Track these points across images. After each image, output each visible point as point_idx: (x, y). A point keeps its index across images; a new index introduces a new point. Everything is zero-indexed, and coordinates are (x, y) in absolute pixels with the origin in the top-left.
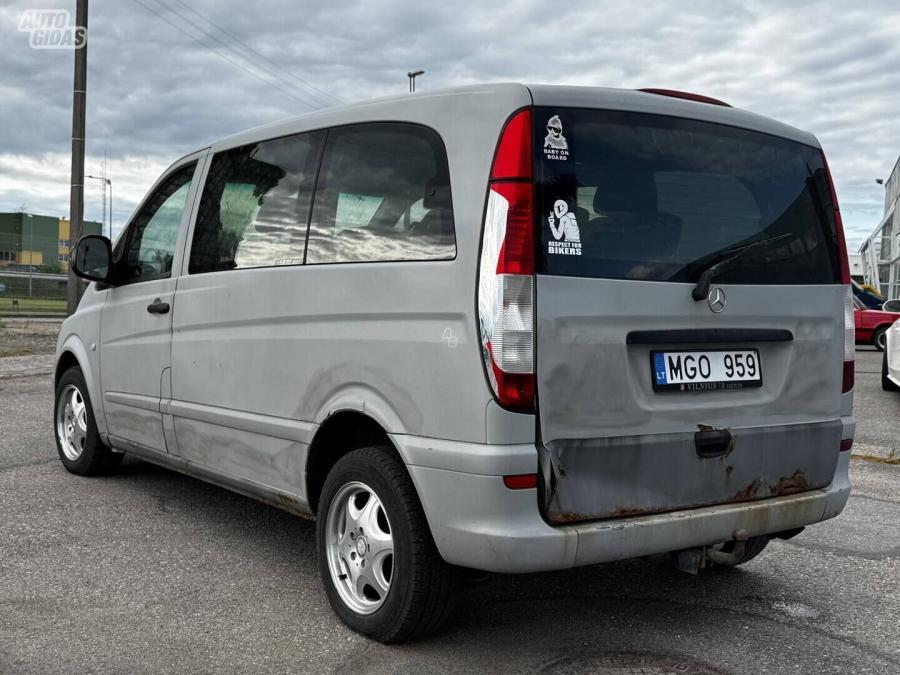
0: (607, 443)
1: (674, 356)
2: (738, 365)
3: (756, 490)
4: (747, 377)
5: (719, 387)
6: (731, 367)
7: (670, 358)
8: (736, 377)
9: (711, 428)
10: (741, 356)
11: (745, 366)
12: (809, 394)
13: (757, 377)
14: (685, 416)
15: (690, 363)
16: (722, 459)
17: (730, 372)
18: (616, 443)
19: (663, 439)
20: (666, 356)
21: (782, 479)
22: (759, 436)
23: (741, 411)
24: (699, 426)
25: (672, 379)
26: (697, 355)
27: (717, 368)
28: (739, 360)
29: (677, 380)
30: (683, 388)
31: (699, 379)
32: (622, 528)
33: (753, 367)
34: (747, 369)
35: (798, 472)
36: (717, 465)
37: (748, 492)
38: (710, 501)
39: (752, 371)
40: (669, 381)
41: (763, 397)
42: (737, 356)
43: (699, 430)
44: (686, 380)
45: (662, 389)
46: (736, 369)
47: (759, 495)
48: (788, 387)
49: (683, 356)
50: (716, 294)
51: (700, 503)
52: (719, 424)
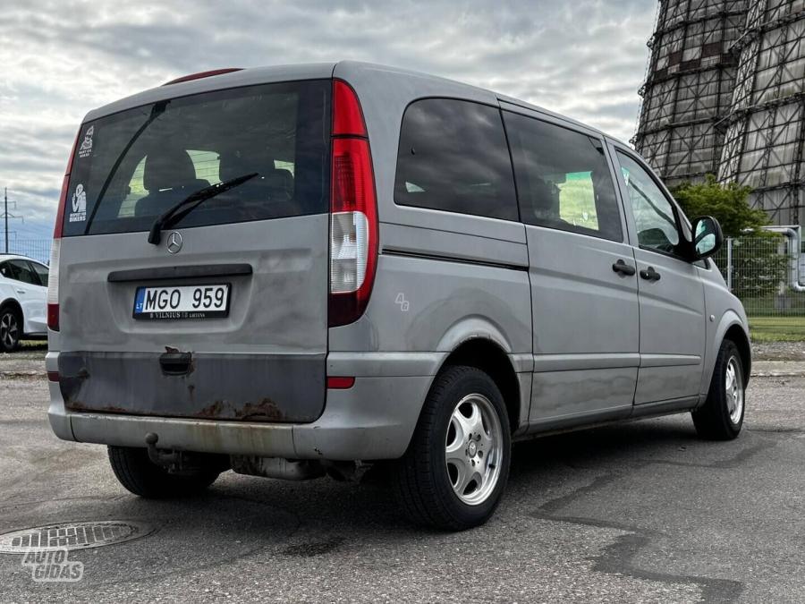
0: (103, 356)
1: (152, 291)
2: (206, 297)
3: (220, 410)
4: (212, 308)
5: (185, 317)
6: (199, 300)
7: (149, 292)
8: (201, 308)
9: (177, 350)
10: (211, 290)
11: (214, 299)
12: (280, 326)
13: (223, 308)
14: (155, 339)
15: (164, 297)
16: (183, 378)
17: (197, 303)
18: (109, 356)
19: (138, 356)
20: (147, 290)
21: (248, 405)
22: (219, 362)
23: (203, 338)
24: (167, 348)
25: (146, 308)
26: (170, 290)
27: (186, 299)
28: (208, 293)
29: (150, 310)
30: (152, 316)
31: (168, 309)
33: (221, 299)
34: (214, 301)
35: (265, 401)
36: (180, 382)
37: (212, 412)
38: (179, 414)
39: (218, 303)
40: (144, 311)
41: (231, 326)
42: (207, 290)
43: (166, 351)
44: (157, 310)
45: (144, 317)
46: (203, 301)
47: (222, 416)
48: (250, 319)
49: (159, 290)
51: (170, 413)
52: (185, 348)
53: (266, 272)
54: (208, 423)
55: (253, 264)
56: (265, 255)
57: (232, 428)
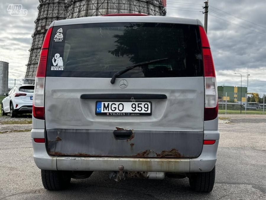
0: (75, 131)
1: (106, 104)
2: (138, 107)
3: (148, 154)
4: (143, 112)
5: (127, 115)
6: (135, 108)
7: (104, 104)
8: (137, 111)
9: (123, 129)
10: (141, 104)
11: (143, 107)
12: (180, 120)
13: (149, 112)
14: (110, 124)
15: (113, 106)
16: (128, 141)
17: (134, 109)
18: (78, 131)
19: (99, 131)
20: (103, 103)
21: (163, 152)
22: (148, 134)
23: (138, 124)
24: (117, 128)
25: (104, 111)
26: (117, 103)
27: (128, 107)
28: (140, 105)
29: (106, 111)
30: (108, 114)
31: (117, 111)
32: (75, 159)
33: (148, 108)
34: (143, 109)
35: (173, 150)
36: (125, 143)
37: (143, 155)
38: (124, 156)
39: (146, 109)
40: (102, 111)
41: (153, 119)
42: (138, 104)
43: (117, 129)
44: (110, 111)
45: (99, 114)
46: (137, 108)
47: (149, 156)
48: (166, 116)
49: (110, 103)
50: (121, 81)
51: (119, 156)
52: (128, 128)
53: (174, 98)
54: (144, 160)
55: (167, 95)
56: (173, 91)
57: (158, 162)
